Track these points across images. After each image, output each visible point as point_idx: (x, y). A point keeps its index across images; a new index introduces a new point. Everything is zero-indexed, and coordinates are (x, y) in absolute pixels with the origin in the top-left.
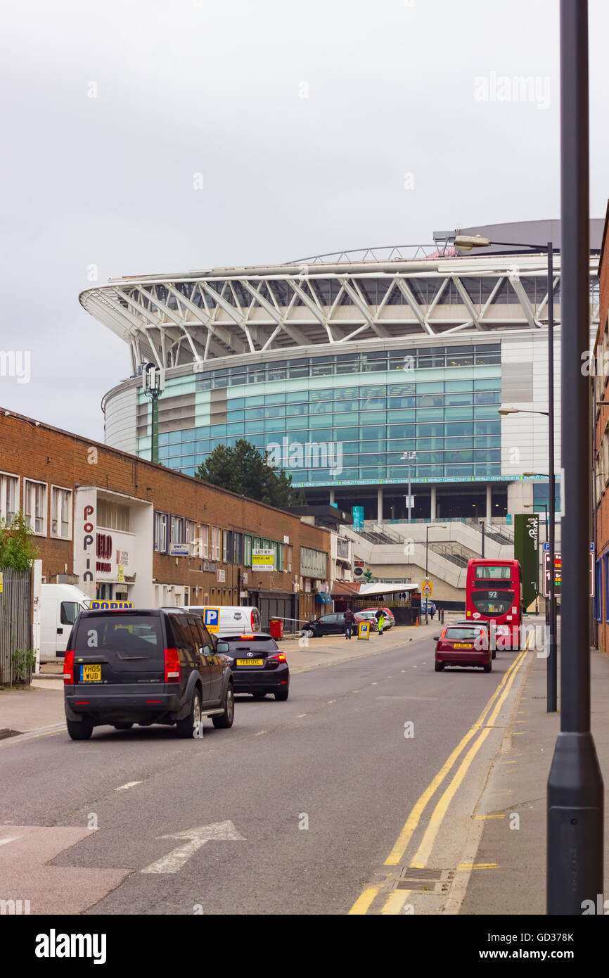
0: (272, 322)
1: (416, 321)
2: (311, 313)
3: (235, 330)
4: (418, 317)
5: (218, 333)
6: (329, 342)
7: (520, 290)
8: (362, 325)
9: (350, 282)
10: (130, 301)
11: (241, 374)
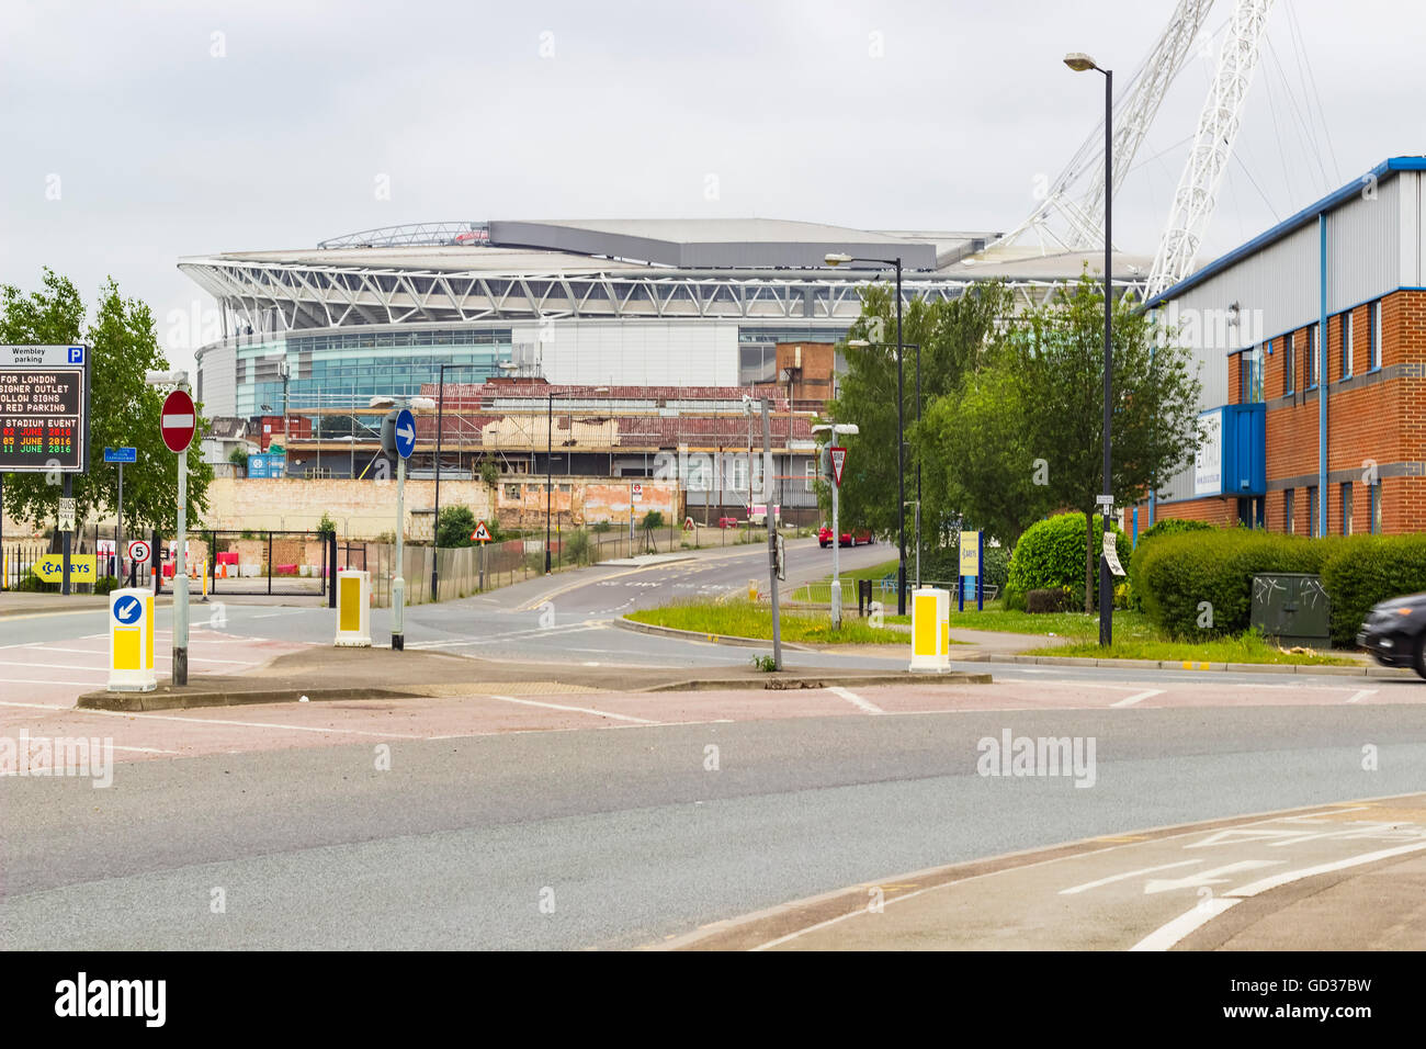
0: (346, 302)
1: (453, 307)
2: (375, 298)
3: (317, 306)
4: (453, 304)
5: (303, 307)
6: (389, 322)
7: (527, 290)
8: (412, 309)
9: (406, 278)
10: (231, 277)
11: (322, 343)
